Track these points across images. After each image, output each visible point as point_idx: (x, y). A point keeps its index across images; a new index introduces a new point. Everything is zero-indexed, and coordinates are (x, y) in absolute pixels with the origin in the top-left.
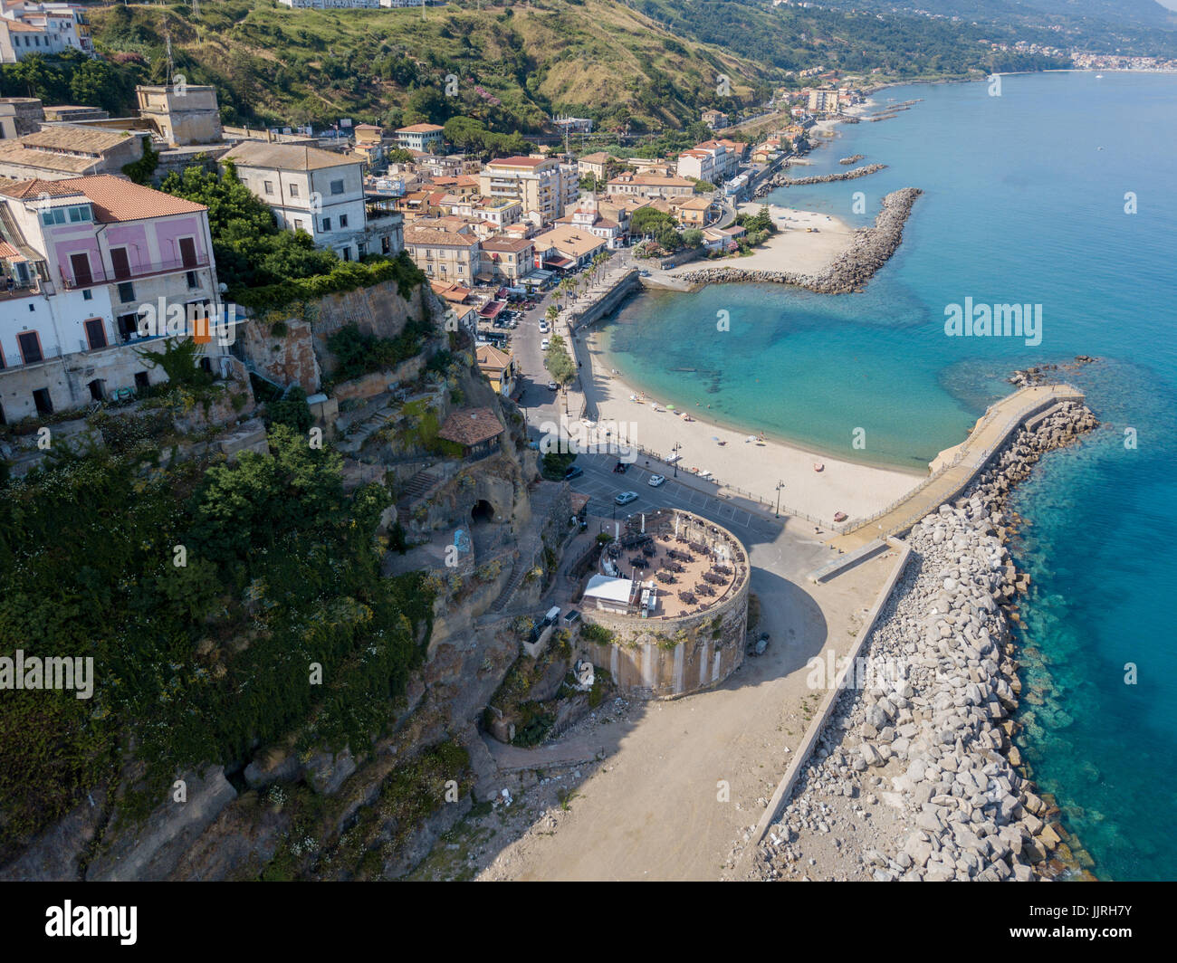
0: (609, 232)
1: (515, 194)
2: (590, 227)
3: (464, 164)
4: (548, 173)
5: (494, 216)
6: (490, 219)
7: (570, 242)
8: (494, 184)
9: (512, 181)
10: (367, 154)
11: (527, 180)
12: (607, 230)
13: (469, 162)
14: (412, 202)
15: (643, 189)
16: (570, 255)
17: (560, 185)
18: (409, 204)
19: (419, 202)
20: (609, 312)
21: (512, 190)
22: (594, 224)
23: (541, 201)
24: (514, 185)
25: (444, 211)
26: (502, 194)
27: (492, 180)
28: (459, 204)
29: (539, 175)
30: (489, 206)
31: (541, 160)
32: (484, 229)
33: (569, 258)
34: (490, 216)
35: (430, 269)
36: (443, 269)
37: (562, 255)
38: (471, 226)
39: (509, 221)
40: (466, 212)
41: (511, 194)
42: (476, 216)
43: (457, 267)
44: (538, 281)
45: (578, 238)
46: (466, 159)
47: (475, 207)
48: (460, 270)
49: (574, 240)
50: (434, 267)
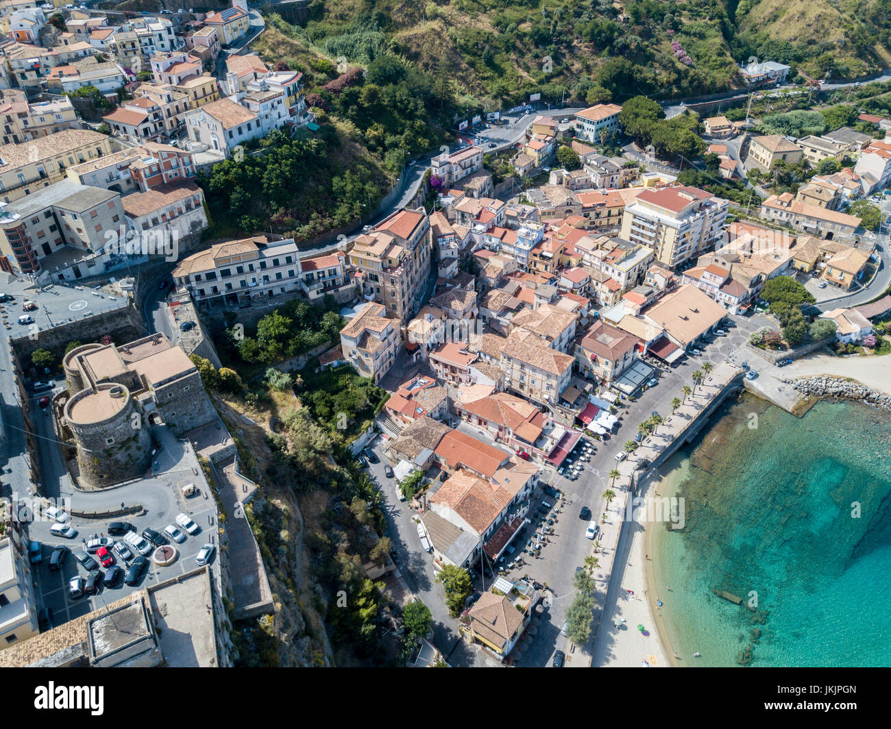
0: (734, 300)
1: (653, 235)
2: (716, 290)
3: (622, 172)
4: (691, 218)
5: (620, 273)
6: (615, 277)
7: (686, 319)
8: (636, 221)
9: (652, 223)
10: (536, 154)
11: (667, 226)
12: (733, 298)
13: (627, 170)
14: (544, 254)
15: (800, 219)
16: (682, 335)
17: (703, 225)
18: (541, 256)
19: (550, 255)
20: (690, 441)
21: (651, 231)
22: (721, 287)
23: (677, 247)
24: (654, 228)
25: (574, 261)
26: (641, 231)
27: (635, 217)
28: (591, 252)
29: (680, 223)
30: (618, 260)
31: (687, 201)
32: (605, 288)
33: (678, 343)
34: (616, 272)
35: (522, 378)
36: (533, 382)
37: (671, 339)
38: (594, 282)
39: (635, 276)
40: (597, 262)
41: (650, 234)
42: (603, 268)
43: (545, 386)
44: (629, 389)
45: (696, 311)
46: (624, 167)
47: (605, 260)
48: (548, 388)
49: (691, 315)
50: (526, 378)
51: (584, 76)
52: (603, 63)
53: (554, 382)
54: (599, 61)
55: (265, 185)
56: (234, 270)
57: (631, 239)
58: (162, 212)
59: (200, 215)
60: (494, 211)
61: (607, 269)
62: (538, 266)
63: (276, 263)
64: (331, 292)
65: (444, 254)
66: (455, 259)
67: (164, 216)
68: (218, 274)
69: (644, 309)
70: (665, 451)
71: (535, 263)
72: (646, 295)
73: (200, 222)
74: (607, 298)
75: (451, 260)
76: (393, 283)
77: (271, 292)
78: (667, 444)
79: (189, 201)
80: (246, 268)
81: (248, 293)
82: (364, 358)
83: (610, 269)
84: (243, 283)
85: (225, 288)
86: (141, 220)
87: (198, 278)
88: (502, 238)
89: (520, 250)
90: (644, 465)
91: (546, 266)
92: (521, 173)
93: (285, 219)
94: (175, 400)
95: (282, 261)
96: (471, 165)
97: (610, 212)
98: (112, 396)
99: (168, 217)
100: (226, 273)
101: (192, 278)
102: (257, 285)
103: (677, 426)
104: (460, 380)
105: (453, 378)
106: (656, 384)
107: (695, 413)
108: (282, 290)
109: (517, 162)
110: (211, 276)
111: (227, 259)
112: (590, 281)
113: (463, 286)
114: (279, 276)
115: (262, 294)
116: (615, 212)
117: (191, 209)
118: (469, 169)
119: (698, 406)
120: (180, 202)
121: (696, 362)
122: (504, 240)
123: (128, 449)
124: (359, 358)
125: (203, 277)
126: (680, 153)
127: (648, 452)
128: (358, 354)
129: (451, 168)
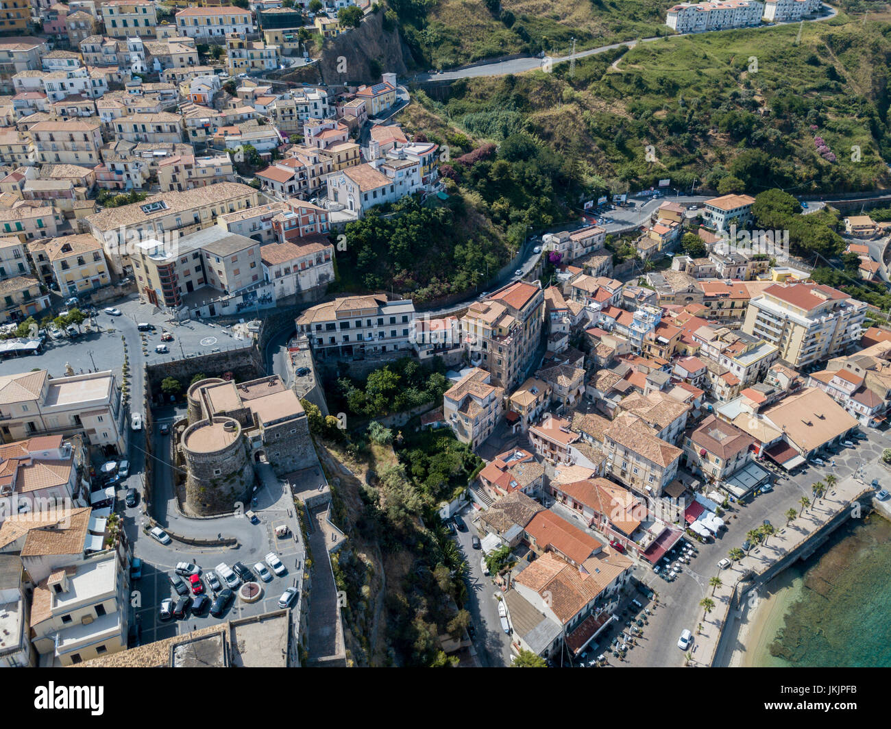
0: (867, 411)
1: (779, 332)
2: (847, 397)
3: (750, 264)
4: (824, 319)
5: (739, 368)
6: (734, 371)
7: (810, 424)
8: (761, 315)
9: (779, 319)
10: (660, 239)
11: (796, 324)
12: (866, 408)
13: (755, 262)
14: (661, 339)
16: (804, 440)
17: (836, 327)
18: (656, 341)
19: (666, 341)
21: (778, 327)
22: (853, 395)
23: (805, 347)
24: (781, 324)
25: (691, 350)
26: (766, 326)
27: (760, 311)
28: (709, 343)
29: (811, 322)
30: (738, 354)
31: (821, 300)
32: (722, 382)
33: (798, 449)
34: (735, 366)
35: (625, 465)
36: (636, 471)
37: (791, 443)
38: (711, 374)
39: (755, 372)
40: (715, 353)
41: (775, 330)
42: (722, 361)
43: (648, 477)
44: (739, 491)
45: (822, 418)
46: (753, 259)
47: (724, 352)
48: (651, 479)
49: (816, 421)
50: (629, 466)
51: (717, 166)
52: (739, 154)
53: (658, 474)
54: (735, 151)
55: (392, 247)
56: (352, 323)
57: (755, 333)
58: (295, 263)
59: (329, 269)
60: (611, 291)
61: (726, 362)
62: (653, 351)
63: (393, 321)
64: (441, 354)
65: (555, 328)
66: (565, 334)
67: (296, 266)
68: (338, 325)
69: (763, 408)
70: (775, 565)
71: (650, 347)
72: (767, 394)
73: (328, 276)
74: (723, 392)
75: (562, 335)
76: (500, 351)
77: (384, 348)
78: (778, 558)
79: (321, 255)
80: (364, 323)
81: (363, 346)
82: (463, 422)
83: (729, 362)
84: (360, 337)
85: (342, 339)
86: (275, 269)
87: (319, 328)
88: (617, 319)
89: (635, 332)
90: (750, 577)
91: (661, 352)
92: (642, 256)
93: (407, 280)
94: (281, 441)
95: (399, 319)
96: (593, 244)
97: (733, 303)
98: (225, 430)
99: (300, 268)
100: (345, 326)
101: (313, 327)
102: (373, 340)
103: (790, 540)
104: (559, 459)
105: (552, 455)
106: (770, 491)
107: (813, 528)
108: (395, 346)
109: (639, 245)
110: (331, 327)
111: (348, 312)
112: (706, 373)
113: (572, 362)
114: (394, 333)
115: (375, 348)
116: (739, 303)
117: (321, 263)
118: (590, 248)
119: (816, 521)
120: (312, 255)
121: (819, 472)
122: (619, 321)
123: (233, 481)
124: (459, 422)
125: (324, 327)
126: (816, 250)
127: (756, 563)
128: (459, 417)
129: (571, 245)
